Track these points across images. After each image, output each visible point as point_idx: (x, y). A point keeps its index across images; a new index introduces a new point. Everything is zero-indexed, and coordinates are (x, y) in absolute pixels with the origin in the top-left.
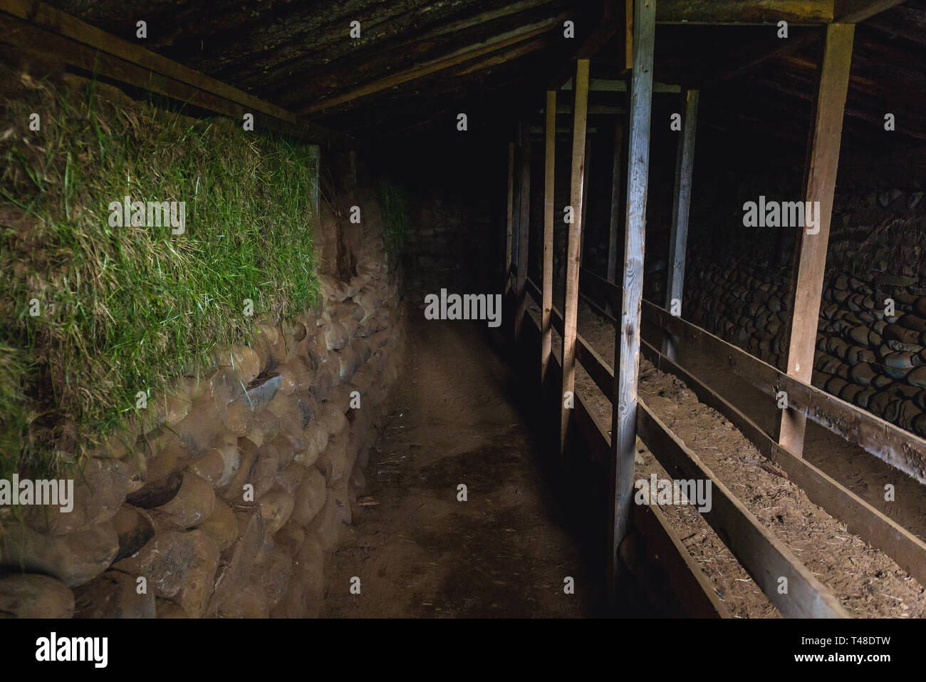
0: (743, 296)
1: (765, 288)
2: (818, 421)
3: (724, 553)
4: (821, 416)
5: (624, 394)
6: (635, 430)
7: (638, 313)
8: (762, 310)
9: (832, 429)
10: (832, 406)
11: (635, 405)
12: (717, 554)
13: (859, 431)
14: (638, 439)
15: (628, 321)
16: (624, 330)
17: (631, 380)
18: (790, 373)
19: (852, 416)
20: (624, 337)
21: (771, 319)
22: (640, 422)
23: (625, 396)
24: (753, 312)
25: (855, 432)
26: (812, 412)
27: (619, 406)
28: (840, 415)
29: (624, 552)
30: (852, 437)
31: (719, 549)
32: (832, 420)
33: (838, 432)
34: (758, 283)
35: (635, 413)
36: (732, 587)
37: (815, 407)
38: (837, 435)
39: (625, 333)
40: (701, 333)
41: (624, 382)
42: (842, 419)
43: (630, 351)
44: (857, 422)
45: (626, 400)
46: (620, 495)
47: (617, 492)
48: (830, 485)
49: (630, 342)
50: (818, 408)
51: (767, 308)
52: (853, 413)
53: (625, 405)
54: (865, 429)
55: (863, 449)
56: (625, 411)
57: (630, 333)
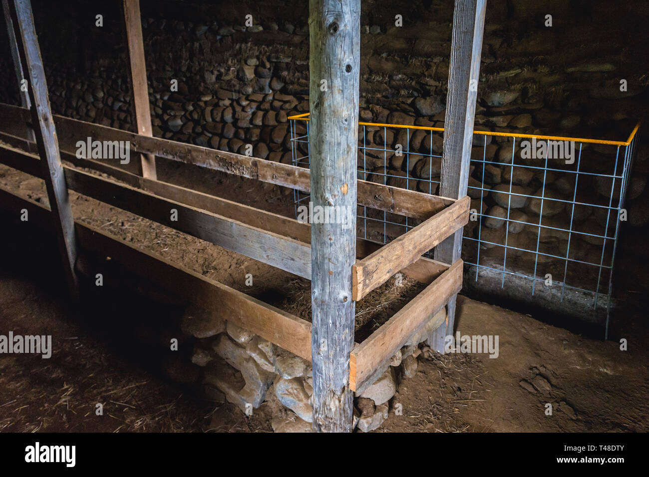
0: (64, 93)
1: (79, 87)
2: (166, 157)
3: (146, 242)
4: (167, 153)
5: (52, 164)
6: (67, 186)
7: (48, 104)
8: (80, 103)
9: (176, 159)
10: (171, 146)
11: (62, 169)
12: (143, 243)
13: (191, 156)
14: (71, 191)
15: (42, 111)
16: (41, 118)
17: (55, 153)
18: (140, 133)
19: (185, 149)
20: (42, 123)
21: (89, 107)
22: (69, 180)
23: (54, 165)
24: (74, 104)
25: (189, 157)
26: (161, 152)
27: (51, 172)
28: (179, 150)
29: (80, 267)
30: (188, 160)
31: (143, 240)
32: (174, 155)
33: (179, 160)
34: (72, 84)
35: (63, 174)
36: (162, 255)
37: (163, 149)
38: (180, 162)
39: (42, 120)
40: (63, 120)
41: (51, 156)
42: (180, 152)
43: (49, 132)
44: (189, 151)
45: (55, 167)
46: (67, 233)
47: (64, 231)
48: (181, 190)
49: (47, 126)
50: (164, 149)
51: (84, 101)
52: (186, 147)
53: (55, 171)
54: (194, 154)
55: (195, 165)
56: (56, 175)
57: (46, 119)
